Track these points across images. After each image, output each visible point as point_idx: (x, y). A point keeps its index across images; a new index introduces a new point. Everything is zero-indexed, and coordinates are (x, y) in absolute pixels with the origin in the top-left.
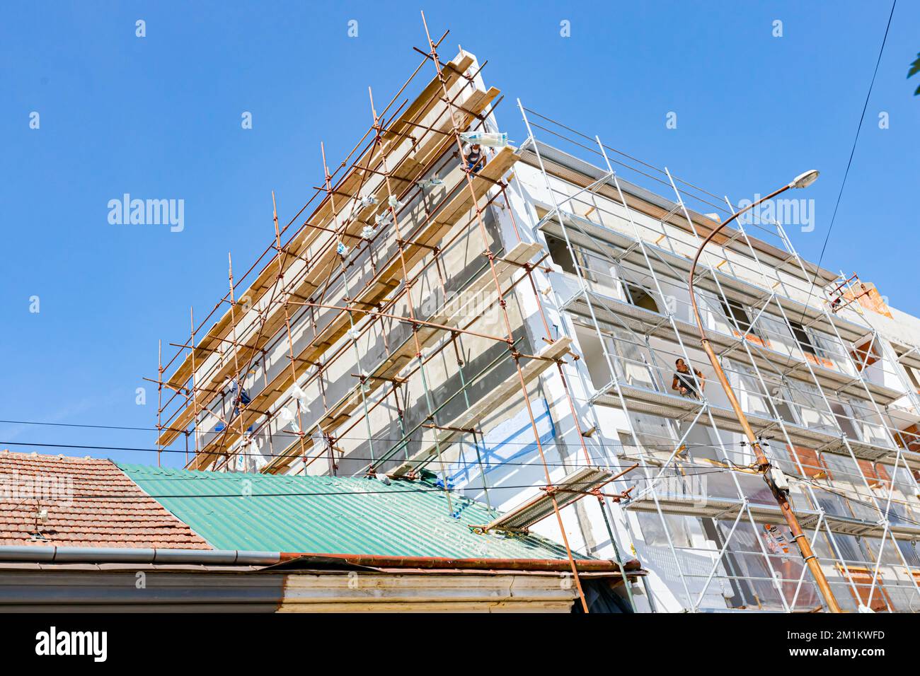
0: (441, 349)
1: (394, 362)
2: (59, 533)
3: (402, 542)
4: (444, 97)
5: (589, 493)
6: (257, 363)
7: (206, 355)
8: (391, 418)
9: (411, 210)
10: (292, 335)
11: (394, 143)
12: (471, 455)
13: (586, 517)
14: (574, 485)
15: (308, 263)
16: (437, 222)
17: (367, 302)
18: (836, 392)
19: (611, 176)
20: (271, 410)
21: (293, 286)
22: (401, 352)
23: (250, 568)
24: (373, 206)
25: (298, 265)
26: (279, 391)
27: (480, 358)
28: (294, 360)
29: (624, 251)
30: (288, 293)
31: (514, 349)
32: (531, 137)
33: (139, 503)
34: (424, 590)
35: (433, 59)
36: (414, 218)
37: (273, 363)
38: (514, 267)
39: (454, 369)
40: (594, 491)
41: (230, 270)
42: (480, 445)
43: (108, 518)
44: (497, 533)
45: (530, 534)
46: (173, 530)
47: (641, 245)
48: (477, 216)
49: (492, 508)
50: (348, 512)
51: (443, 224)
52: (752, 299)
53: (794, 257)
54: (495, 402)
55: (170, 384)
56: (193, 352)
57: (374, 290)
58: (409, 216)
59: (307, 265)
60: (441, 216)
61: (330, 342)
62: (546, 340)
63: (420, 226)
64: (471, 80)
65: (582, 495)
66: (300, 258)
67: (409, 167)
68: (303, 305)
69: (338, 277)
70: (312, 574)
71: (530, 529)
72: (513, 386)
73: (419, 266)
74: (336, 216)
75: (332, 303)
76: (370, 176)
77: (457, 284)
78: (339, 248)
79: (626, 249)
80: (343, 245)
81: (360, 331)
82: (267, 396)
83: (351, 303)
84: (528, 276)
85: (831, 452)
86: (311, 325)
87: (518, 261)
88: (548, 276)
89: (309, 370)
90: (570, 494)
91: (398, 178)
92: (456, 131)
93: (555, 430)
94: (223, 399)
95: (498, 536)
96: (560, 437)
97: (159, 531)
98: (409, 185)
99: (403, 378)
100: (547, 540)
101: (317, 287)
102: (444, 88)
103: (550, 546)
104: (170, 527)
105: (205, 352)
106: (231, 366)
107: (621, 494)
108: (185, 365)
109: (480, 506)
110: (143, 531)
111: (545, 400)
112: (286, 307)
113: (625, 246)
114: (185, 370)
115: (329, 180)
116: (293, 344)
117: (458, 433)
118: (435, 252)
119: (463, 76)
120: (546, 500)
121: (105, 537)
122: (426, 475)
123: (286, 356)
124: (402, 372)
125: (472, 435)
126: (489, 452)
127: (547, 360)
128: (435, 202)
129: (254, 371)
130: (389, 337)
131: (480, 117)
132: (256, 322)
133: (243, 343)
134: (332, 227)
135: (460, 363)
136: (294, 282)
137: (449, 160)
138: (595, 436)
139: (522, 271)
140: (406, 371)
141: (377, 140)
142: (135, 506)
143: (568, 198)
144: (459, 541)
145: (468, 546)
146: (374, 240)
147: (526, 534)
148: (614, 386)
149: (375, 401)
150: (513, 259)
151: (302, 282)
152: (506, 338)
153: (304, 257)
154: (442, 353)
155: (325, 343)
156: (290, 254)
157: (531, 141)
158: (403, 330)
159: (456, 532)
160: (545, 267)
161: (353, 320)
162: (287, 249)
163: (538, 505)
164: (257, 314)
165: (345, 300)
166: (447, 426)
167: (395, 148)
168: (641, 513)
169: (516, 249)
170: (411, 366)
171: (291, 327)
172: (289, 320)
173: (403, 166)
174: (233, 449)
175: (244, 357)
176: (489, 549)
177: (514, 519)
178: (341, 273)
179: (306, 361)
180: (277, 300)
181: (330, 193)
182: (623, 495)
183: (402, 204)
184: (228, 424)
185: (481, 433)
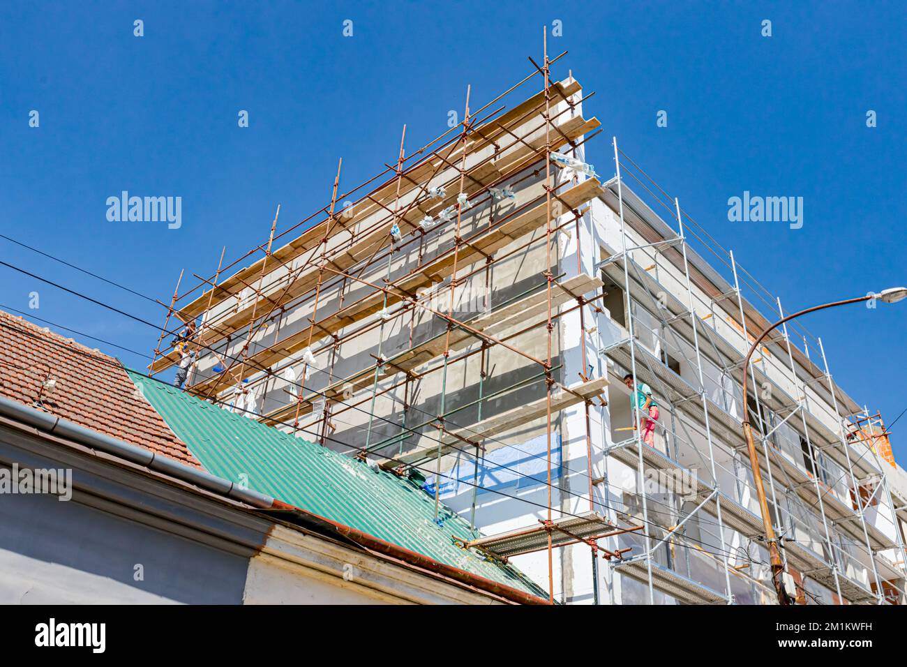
0: (465, 357)
1: (416, 354)
2: (60, 408)
3: (387, 530)
4: (545, 113)
5: (584, 541)
6: (272, 319)
7: (224, 296)
8: (394, 409)
9: (474, 215)
10: (319, 299)
11: (478, 144)
12: (468, 469)
13: (570, 565)
14: (572, 528)
15: (353, 236)
16: (501, 232)
17: (405, 289)
18: (832, 522)
19: (680, 240)
20: (274, 367)
21: (335, 253)
22: (427, 347)
23: (240, 504)
24: (439, 198)
25: (344, 236)
26: (288, 351)
27: (504, 376)
28: (314, 325)
29: (673, 316)
30: (327, 259)
31: (549, 375)
32: (618, 177)
33: (140, 408)
34: (402, 585)
35: (544, 74)
36: (474, 223)
37: (288, 324)
38: (568, 296)
39: (474, 379)
40: (590, 539)
41: (275, 221)
42: (480, 461)
43: (108, 411)
44: (477, 552)
45: (508, 565)
46: (170, 444)
47: (692, 315)
48: (547, 235)
49: (475, 527)
50: (337, 485)
51: (505, 235)
52: (779, 404)
53: (826, 377)
54: (510, 422)
55: (180, 314)
56: (213, 290)
57: (415, 279)
58: (470, 220)
59: (352, 239)
60: (506, 227)
61: (354, 318)
62: (582, 377)
63: (478, 232)
64: (572, 106)
65: (576, 540)
66: (348, 230)
67: (486, 170)
68: (339, 274)
69: (383, 257)
70: (299, 531)
71: (510, 559)
72: (533, 412)
73: (467, 271)
74: (399, 198)
75: (370, 280)
76: (446, 168)
77: (501, 299)
78: (393, 229)
79: (676, 315)
80: (398, 228)
81: (391, 314)
82: (275, 352)
83: (389, 285)
84: (579, 309)
85: (815, 580)
86: (339, 297)
87: (575, 292)
88: (597, 316)
89: (323, 340)
90: (565, 535)
91: (473, 179)
92: (548, 148)
93: (563, 468)
94: (228, 343)
95: (478, 556)
96: (566, 476)
97: (157, 439)
98: (483, 189)
99: (418, 374)
100: (524, 575)
101: (357, 262)
102: (547, 105)
103: (527, 582)
104: (168, 440)
105: (224, 293)
106: (247, 314)
107: (613, 552)
108: (200, 300)
109: (462, 522)
110: (141, 434)
111: (561, 436)
112: (322, 271)
113: (676, 311)
114: (198, 305)
115: (401, 162)
116: (317, 308)
117: (462, 442)
118: (488, 262)
119: (567, 100)
120: (541, 534)
121: (104, 427)
122: (415, 476)
123: (308, 318)
124: (419, 368)
125: (475, 448)
126: (488, 472)
127: (577, 396)
128: (500, 213)
129: (266, 326)
130: (415, 330)
131: (572, 144)
132: (283, 279)
133: (266, 295)
134: (392, 207)
135: (483, 375)
136: (336, 250)
137: (528, 177)
138: (601, 487)
139: (575, 303)
140: (423, 368)
141: (463, 137)
142: (135, 409)
143: (637, 247)
144: (441, 548)
145: (450, 556)
146: (428, 232)
147: (505, 562)
148: (636, 442)
149: (382, 388)
150: (570, 287)
151: (344, 252)
152: (544, 361)
153: (351, 230)
154: (466, 361)
155: (349, 317)
156: (340, 223)
157: (616, 181)
158: (431, 327)
159: (439, 539)
160: (596, 305)
161: (387, 302)
162: (338, 216)
163: (531, 536)
164: (287, 272)
165: (384, 280)
166: (454, 432)
167: (476, 150)
168: (626, 578)
169: (577, 279)
170: (430, 364)
171: (320, 292)
172: (321, 285)
173: (481, 169)
174: (223, 395)
175: (262, 309)
176: (470, 565)
177: (497, 544)
178: (388, 254)
179: (325, 330)
180: (314, 263)
181: (399, 175)
182: (616, 553)
183: (470, 205)
184: (227, 368)
185: (484, 450)
